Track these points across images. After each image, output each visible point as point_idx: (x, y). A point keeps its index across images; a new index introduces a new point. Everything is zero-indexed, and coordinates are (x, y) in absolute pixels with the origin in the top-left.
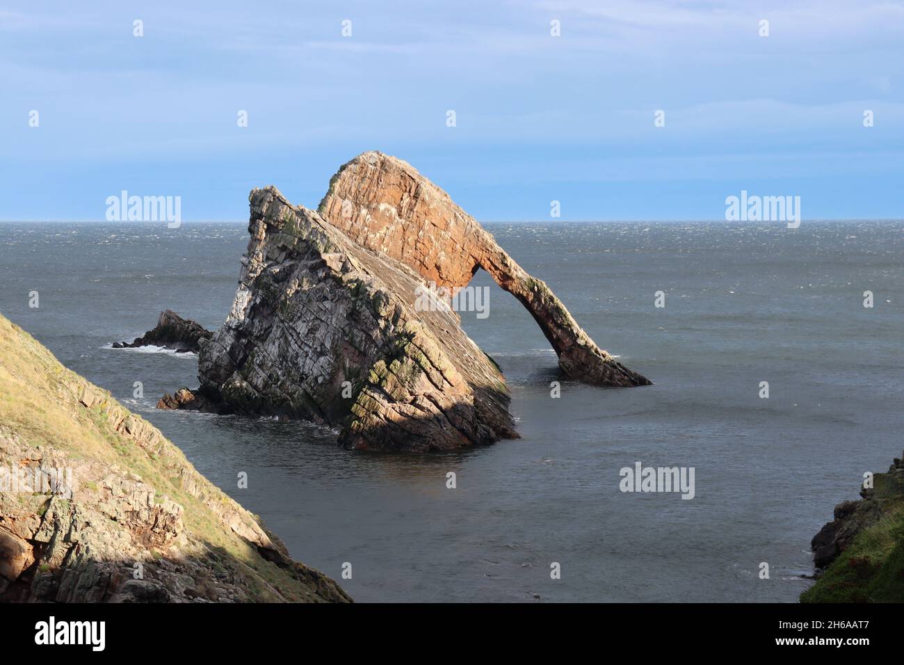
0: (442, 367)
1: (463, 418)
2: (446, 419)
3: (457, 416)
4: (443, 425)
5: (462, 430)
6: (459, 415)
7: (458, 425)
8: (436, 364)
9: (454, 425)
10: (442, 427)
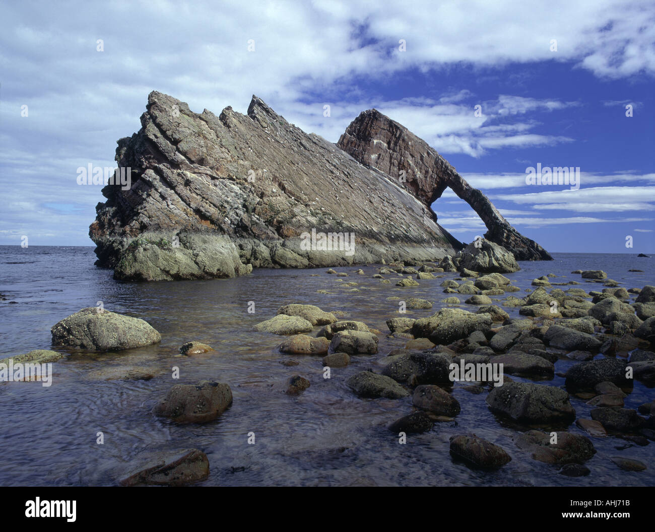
0: (177, 136)
1: (203, 198)
2: (176, 197)
3: (194, 195)
4: (169, 203)
5: (197, 211)
6: (197, 194)
7: (193, 205)
8: (169, 133)
9: (189, 205)
10: (168, 205)
